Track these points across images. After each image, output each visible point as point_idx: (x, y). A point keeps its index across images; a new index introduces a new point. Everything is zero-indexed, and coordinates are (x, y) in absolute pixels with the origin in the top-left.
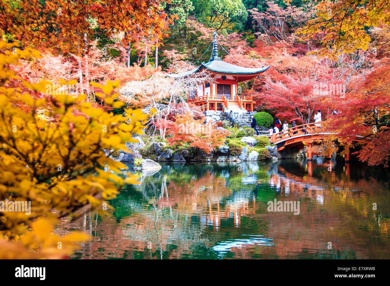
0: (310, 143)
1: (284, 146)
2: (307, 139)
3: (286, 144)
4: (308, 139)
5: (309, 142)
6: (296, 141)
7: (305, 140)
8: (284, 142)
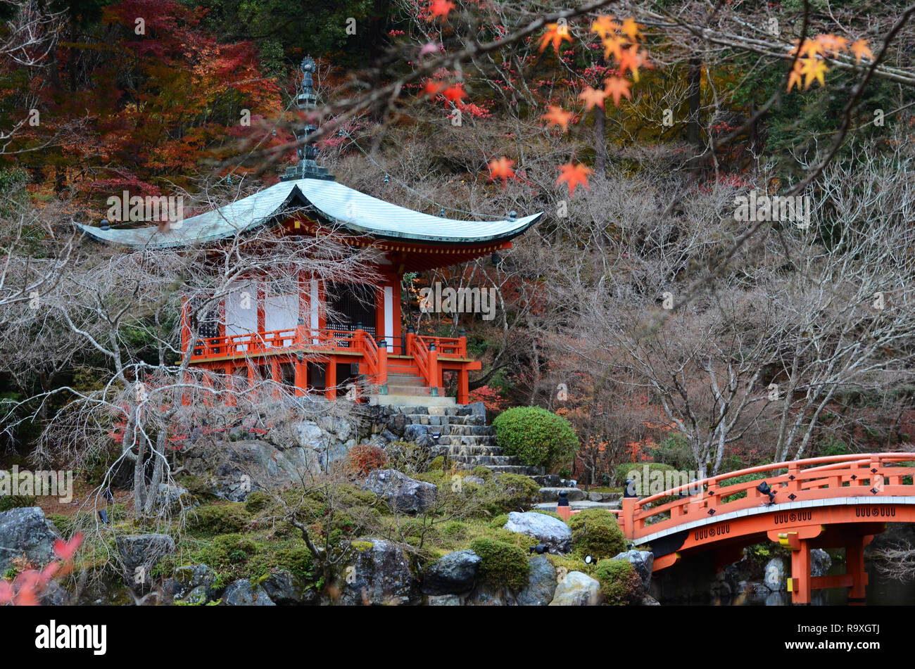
0: (801, 541)
1: (682, 553)
2: (790, 524)
3: (690, 543)
4: (798, 523)
5: (802, 536)
6: (735, 532)
7: (780, 526)
8: (684, 535)
